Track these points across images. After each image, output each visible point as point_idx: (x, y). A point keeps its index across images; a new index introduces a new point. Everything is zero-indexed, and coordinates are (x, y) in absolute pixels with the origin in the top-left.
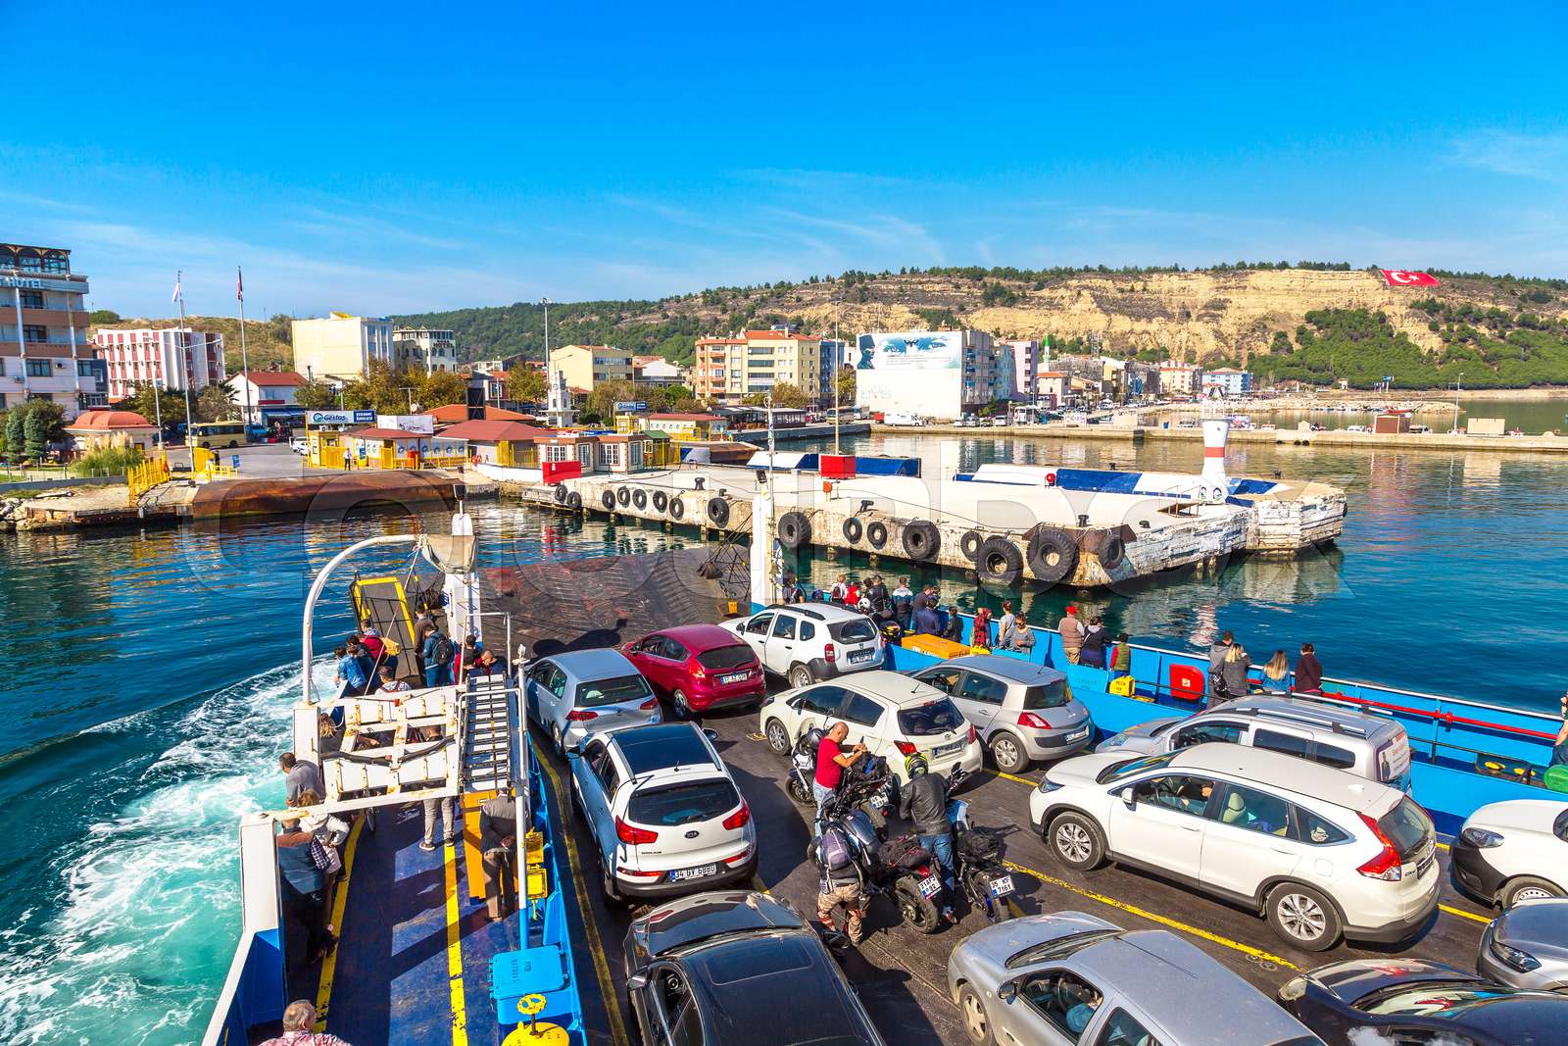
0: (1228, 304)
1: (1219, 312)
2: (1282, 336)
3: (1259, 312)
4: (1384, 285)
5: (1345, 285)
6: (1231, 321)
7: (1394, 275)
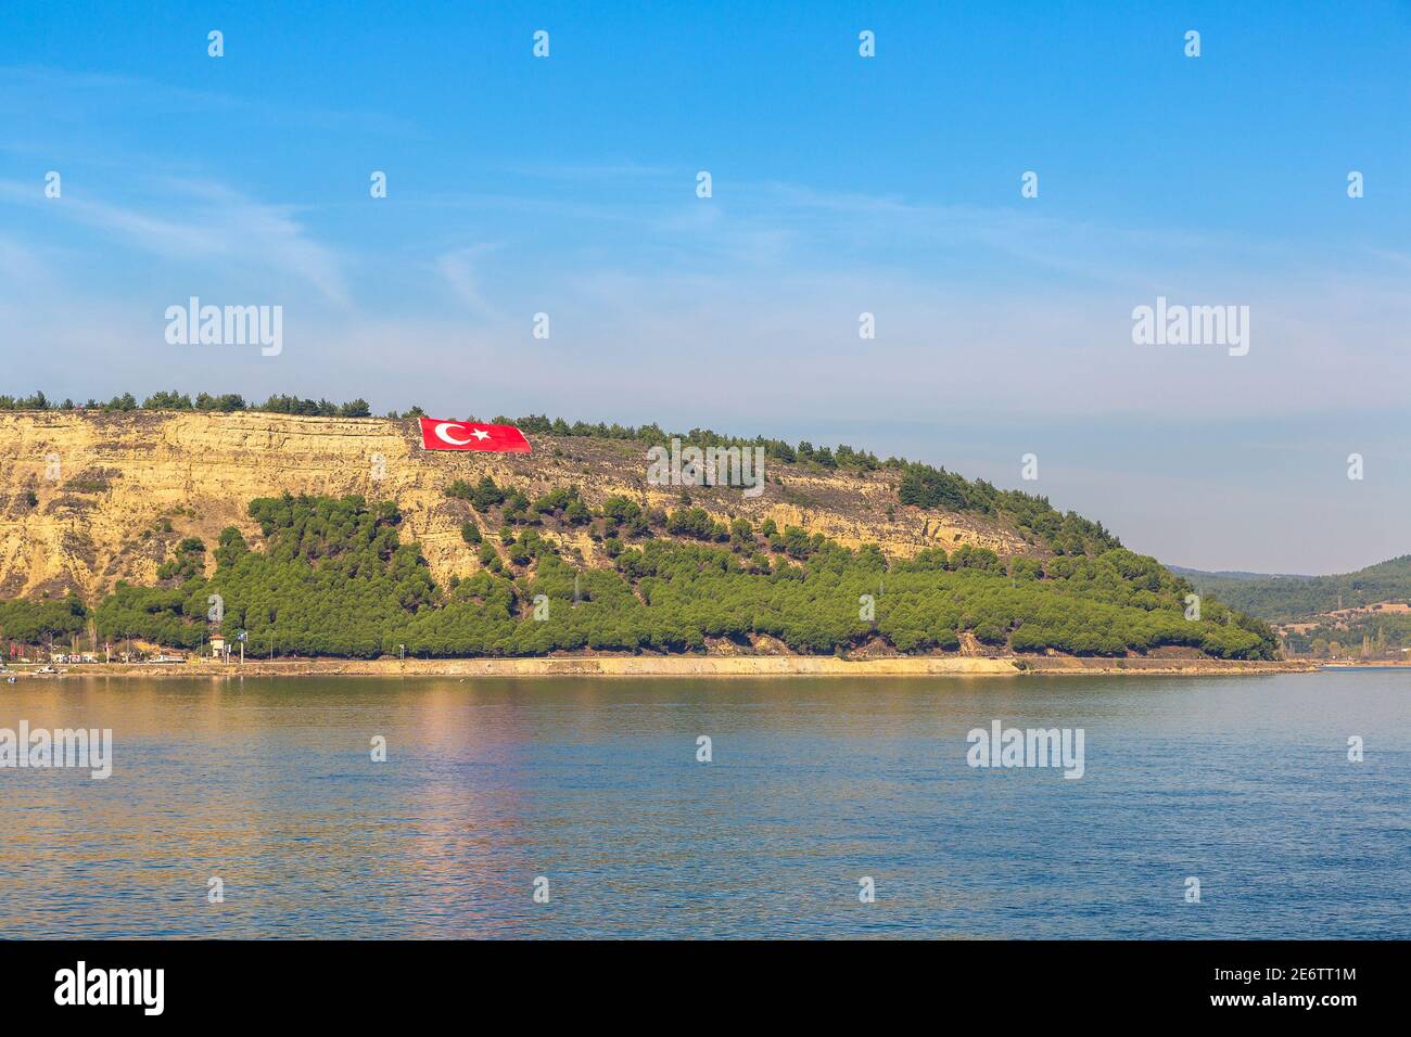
0: (115, 481)
1: (92, 497)
2: (195, 547)
3: (172, 496)
4: (416, 448)
5: (351, 445)
6: (116, 514)
7: (441, 431)
